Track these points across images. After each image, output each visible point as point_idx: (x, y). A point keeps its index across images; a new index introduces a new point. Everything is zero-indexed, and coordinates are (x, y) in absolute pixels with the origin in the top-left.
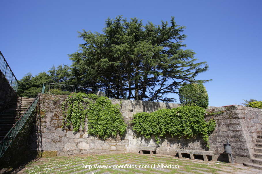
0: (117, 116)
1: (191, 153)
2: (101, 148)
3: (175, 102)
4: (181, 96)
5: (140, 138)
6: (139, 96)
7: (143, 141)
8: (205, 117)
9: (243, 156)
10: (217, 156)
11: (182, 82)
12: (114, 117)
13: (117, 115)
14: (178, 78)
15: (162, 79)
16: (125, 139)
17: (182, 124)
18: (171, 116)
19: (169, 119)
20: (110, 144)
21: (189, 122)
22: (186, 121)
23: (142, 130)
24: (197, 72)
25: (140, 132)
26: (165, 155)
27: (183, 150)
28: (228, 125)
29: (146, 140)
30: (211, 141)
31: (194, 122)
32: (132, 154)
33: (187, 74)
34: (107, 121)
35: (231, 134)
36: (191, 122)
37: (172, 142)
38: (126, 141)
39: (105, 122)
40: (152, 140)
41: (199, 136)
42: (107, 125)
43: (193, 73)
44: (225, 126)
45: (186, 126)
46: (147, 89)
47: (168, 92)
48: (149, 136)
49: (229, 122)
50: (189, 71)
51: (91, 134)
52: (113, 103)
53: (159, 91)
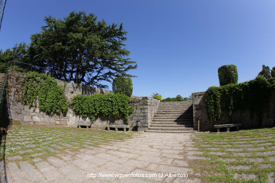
0: (61, 96)
1: (116, 127)
2: (49, 122)
3: (107, 89)
4: (114, 85)
5: (78, 116)
6: (78, 79)
7: (81, 118)
8: (129, 103)
9: (145, 127)
10: (132, 128)
11: (116, 73)
12: (59, 96)
13: (61, 95)
14: (113, 69)
15: (100, 67)
16: (67, 116)
17: (112, 107)
18: (105, 100)
19: (103, 103)
20: (56, 119)
21: (117, 106)
22: (116, 105)
23: (80, 110)
24: (129, 68)
25: (79, 111)
26: (98, 129)
27: (111, 125)
28: (141, 109)
29: (83, 118)
30: (129, 119)
31: (121, 106)
32: (73, 128)
33: (121, 67)
34: (53, 100)
35: (142, 115)
36: (119, 106)
37: (103, 120)
38: (67, 117)
39: (51, 100)
40: (88, 118)
41: (123, 116)
42: (53, 103)
44: (139, 110)
45: (115, 108)
46: (86, 75)
47: (103, 79)
48: (86, 115)
49: (142, 107)
51: (41, 110)
53: (95, 78)
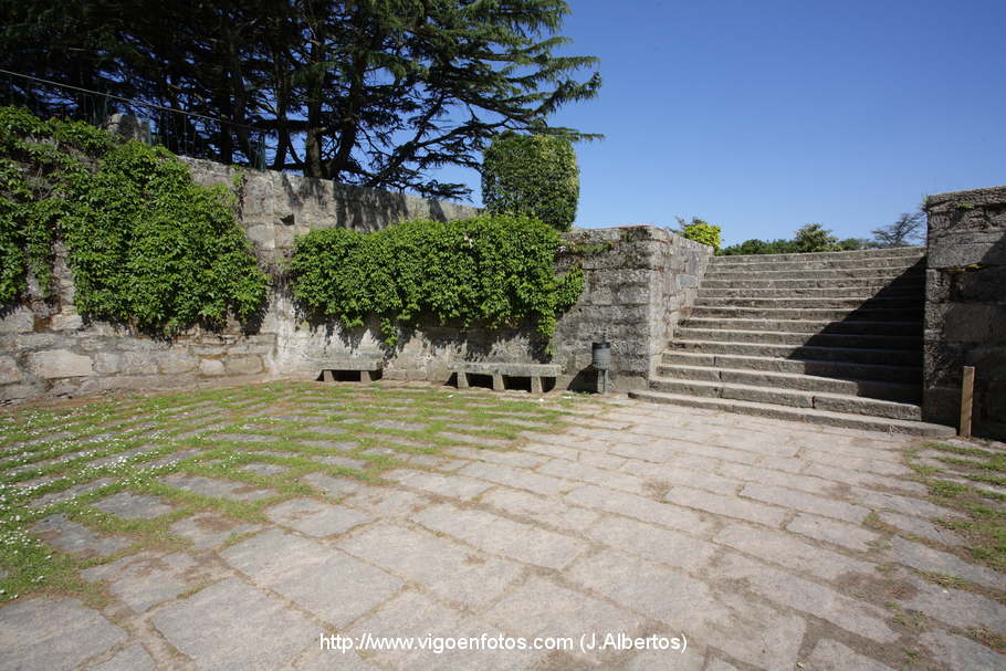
0: (224, 237)
1: (496, 371)
2: (155, 370)
3: (465, 203)
4: (488, 179)
5: (322, 329)
7: (335, 338)
8: (557, 258)
9: (632, 374)
10: (569, 379)
11: (503, 124)
12: (208, 240)
13: (220, 235)
14: (487, 108)
15: (427, 101)
16: (261, 330)
17: (480, 279)
18: (443, 249)
19: (436, 259)
20: (198, 350)
21: (503, 274)
22: (494, 270)
23: (330, 297)
24: (559, 95)
25: (323, 306)
26: (412, 384)
27: (472, 364)
28: (616, 289)
29: (345, 333)
30: (559, 335)
31: (520, 274)
32: (293, 385)
33: (525, 94)
34: (174, 258)
35: (619, 314)
36: (508, 275)
37: (438, 338)
38: (265, 338)
39: (161, 262)
40: (367, 335)
41: (528, 322)
42: (176, 276)
43: (547, 97)
44: (609, 290)
45: (494, 285)
46: (360, 137)
47: (445, 158)
48: (358, 321)
49: (620, 279)
50: (534, 86)
51: (90, 315)
52: (198, 178)
53: (407, 151)
